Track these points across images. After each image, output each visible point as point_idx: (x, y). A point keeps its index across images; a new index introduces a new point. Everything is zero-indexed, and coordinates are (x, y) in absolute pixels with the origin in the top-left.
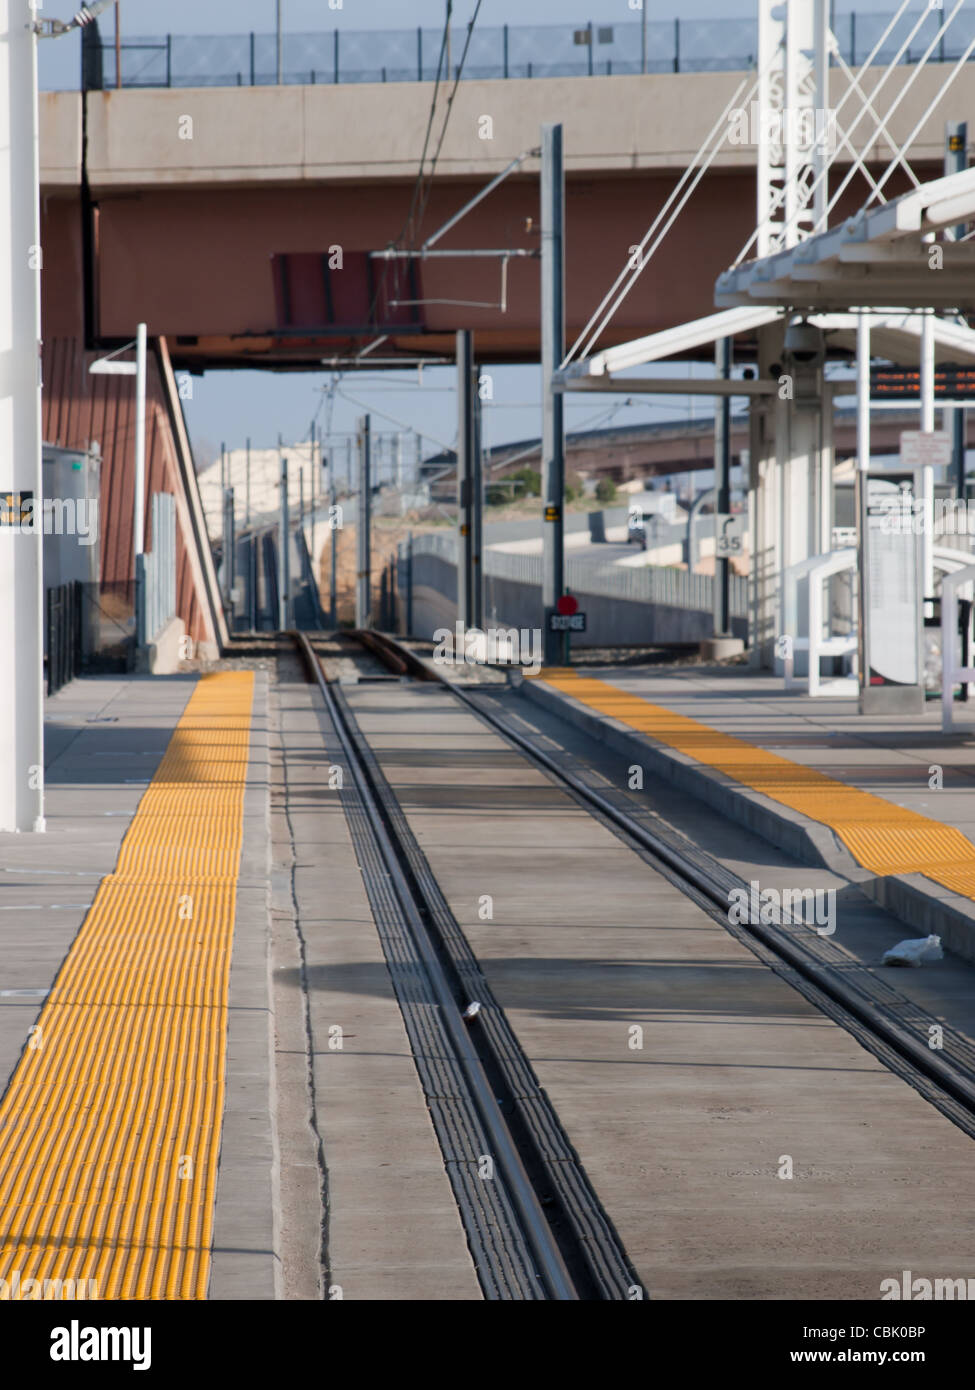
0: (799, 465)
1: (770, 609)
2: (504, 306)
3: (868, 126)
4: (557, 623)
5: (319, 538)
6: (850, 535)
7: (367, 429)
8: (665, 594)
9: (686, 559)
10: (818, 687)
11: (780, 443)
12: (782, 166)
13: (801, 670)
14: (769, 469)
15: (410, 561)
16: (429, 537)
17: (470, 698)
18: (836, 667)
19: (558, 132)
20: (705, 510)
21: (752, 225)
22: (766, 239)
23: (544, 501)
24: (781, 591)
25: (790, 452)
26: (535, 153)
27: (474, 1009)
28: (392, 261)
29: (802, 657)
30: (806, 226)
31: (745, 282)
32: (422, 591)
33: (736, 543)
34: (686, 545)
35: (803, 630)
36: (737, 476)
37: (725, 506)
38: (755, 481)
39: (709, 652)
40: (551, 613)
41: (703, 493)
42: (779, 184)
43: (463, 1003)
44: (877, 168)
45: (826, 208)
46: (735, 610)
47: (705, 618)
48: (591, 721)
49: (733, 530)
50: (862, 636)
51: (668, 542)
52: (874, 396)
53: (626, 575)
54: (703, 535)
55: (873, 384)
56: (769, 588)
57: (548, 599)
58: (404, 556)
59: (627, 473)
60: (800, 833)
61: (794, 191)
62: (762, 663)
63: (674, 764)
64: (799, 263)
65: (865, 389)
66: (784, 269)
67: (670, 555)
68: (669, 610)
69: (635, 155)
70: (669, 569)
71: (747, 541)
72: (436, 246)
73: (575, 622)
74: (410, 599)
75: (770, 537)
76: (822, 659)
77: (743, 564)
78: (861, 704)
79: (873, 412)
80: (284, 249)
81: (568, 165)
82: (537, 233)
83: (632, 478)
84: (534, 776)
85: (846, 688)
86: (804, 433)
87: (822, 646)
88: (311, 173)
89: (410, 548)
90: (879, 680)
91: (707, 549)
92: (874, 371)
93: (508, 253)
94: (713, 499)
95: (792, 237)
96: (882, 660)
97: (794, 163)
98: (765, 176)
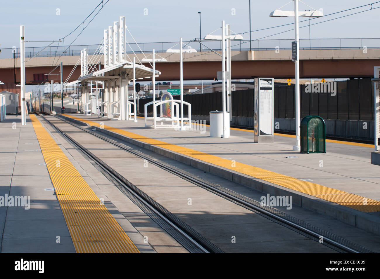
0: (85, 94)
1: (83, 108)
2: (57, 79)
3: (91, 62)
4: (63, 109)
5: (33, 102)
6: (90, 101)
7: (40, 91)
8: (72, 108)
9: (73, 104)
10: (87, 114)
11: (84, 92)
12: (83, 66)
13: (86, 113)
14: (83, 94)
15: (44, 104)
16: (46, 102)
17: (55, 116)
18: (89, 113)
19: (62, 63)
20: (75, 99)
21: (81, 74)
22: (82, 75)
23: (61, 98)
24: (84, 106)
25: (85, 93)
26: (60, 65)
27: (63, 133)
28: (46, 75)
29: (86, 112)
30: (86, 74)
31: (80, 79)
32: (45, 108)
33: (79, 102)
34: (73, 102)
35: (86, 109)
36: (79, 95)
37: (78, 98)
38: (81, 96)
39: (77, 113)
40: (62, 109)
41: (75, 97)
42: (83, 68)
43: (62, 133)
44: (91, 65)
45: (88, 72)
46: (79, 109)
47: (76, 110)
48: (67, 118)
49: (79, 101)
50: (91, 110)
51: (72, 102)
52: (92, 88)
53: (67, 106)
54: (76, 101)
55: (92, 87)
56: (83, 106)
57: (62, 107)
58: (43, 104)
59: (67, 94)
60: (86, 124)
61: (85, 69)
62: (82, 113)
63: (75, 120)
64: (85, 78)
65: (91, 87)
66: (84, 78)
67: (72, 103)
68: (72, 109)
69: (69, 64)
70: (72, 105)
71: (81, 102)
72: (51, 74)
73: (64, 109)
74: (44, 109)
75: (83, 101)
76: (88, 112)
77: (80, 104)
78: (91, 116)
79: (92, 89)
80: (34, 73)
81: (63, 65)
82: (60, 72)
83: (67, 95)
84: (63, 122)
85: (90, 115)
86: (86, 91)
87: (88, 111)
88: (37, 66)
89: (43, 103)
90: (93, 113)
91: (76, 103)
92: (92, 85)
93: (57, 74)
94: (77, 97)
95: (84, 75)
96: (93, 112)
97: (84, 66)
98: (82, 67)
